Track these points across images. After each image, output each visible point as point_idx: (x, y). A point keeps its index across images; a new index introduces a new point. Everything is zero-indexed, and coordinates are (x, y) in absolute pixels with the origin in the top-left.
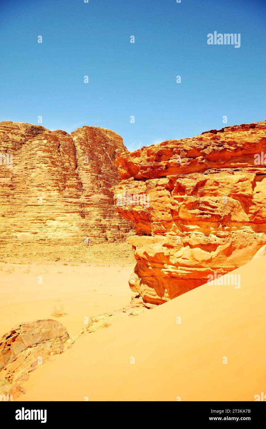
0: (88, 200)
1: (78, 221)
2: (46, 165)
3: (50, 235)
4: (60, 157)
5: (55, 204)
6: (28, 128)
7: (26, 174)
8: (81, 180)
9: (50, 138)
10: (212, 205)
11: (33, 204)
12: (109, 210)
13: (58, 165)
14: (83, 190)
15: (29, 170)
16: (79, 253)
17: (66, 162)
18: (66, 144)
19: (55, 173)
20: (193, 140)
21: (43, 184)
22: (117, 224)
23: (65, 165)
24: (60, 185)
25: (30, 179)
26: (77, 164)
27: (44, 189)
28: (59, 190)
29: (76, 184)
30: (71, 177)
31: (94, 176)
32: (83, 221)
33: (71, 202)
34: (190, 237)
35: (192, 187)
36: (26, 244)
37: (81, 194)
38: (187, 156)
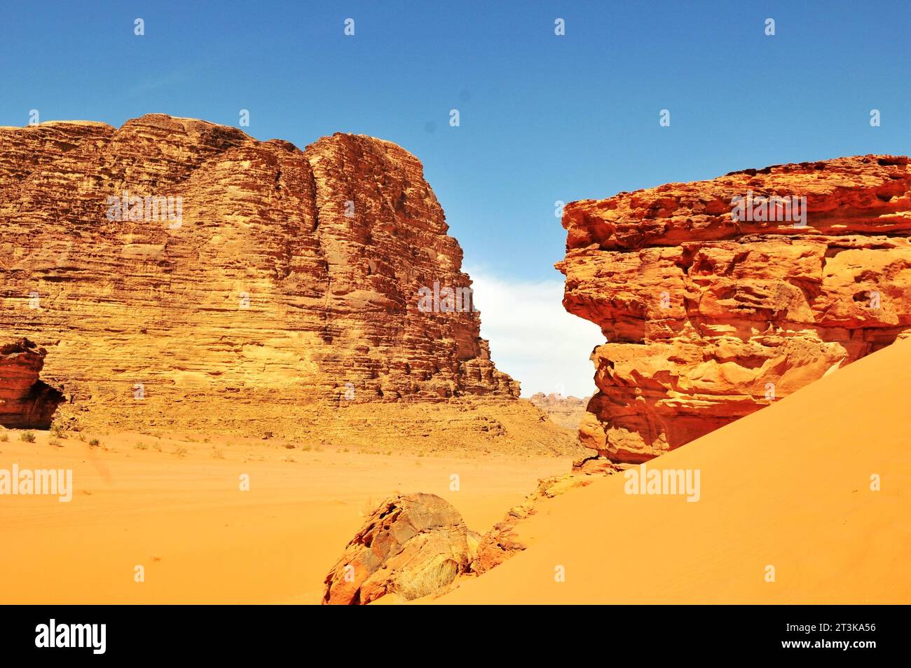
0: (340, 302)
1: (316, 350)
2: (248, 219)
3: (250, 379)
4: (279, 202)
5: (263, 309)
6: (206, 131)
7: (199, 238)
8: (326, 255)
9: (259, 158)
10: (758, 292)
11: (214, 307)
12: (387, 328)
13: (274, 220)
14: (330, 278)
15: (206, 229)
16: (316, 422)
17: (292, 213)
18: (295, 172)
19: (268, 237)
20: (716, 185)
21: (239, 262)
22: (405, 361)
23: (289, 220)
24: (277, 266)
25: (208, 249)
26: (318, 219)
27: (241, 274)
28: (276, 277)
29: (315, 265)
30: (302, 248)
31: (356, 247)
32: (328, 350)
33: (301, 307)
34: (717, 345)
35: (727, 262)
36: (194, 399)
37: (324, 289)
38: (704, 212)
